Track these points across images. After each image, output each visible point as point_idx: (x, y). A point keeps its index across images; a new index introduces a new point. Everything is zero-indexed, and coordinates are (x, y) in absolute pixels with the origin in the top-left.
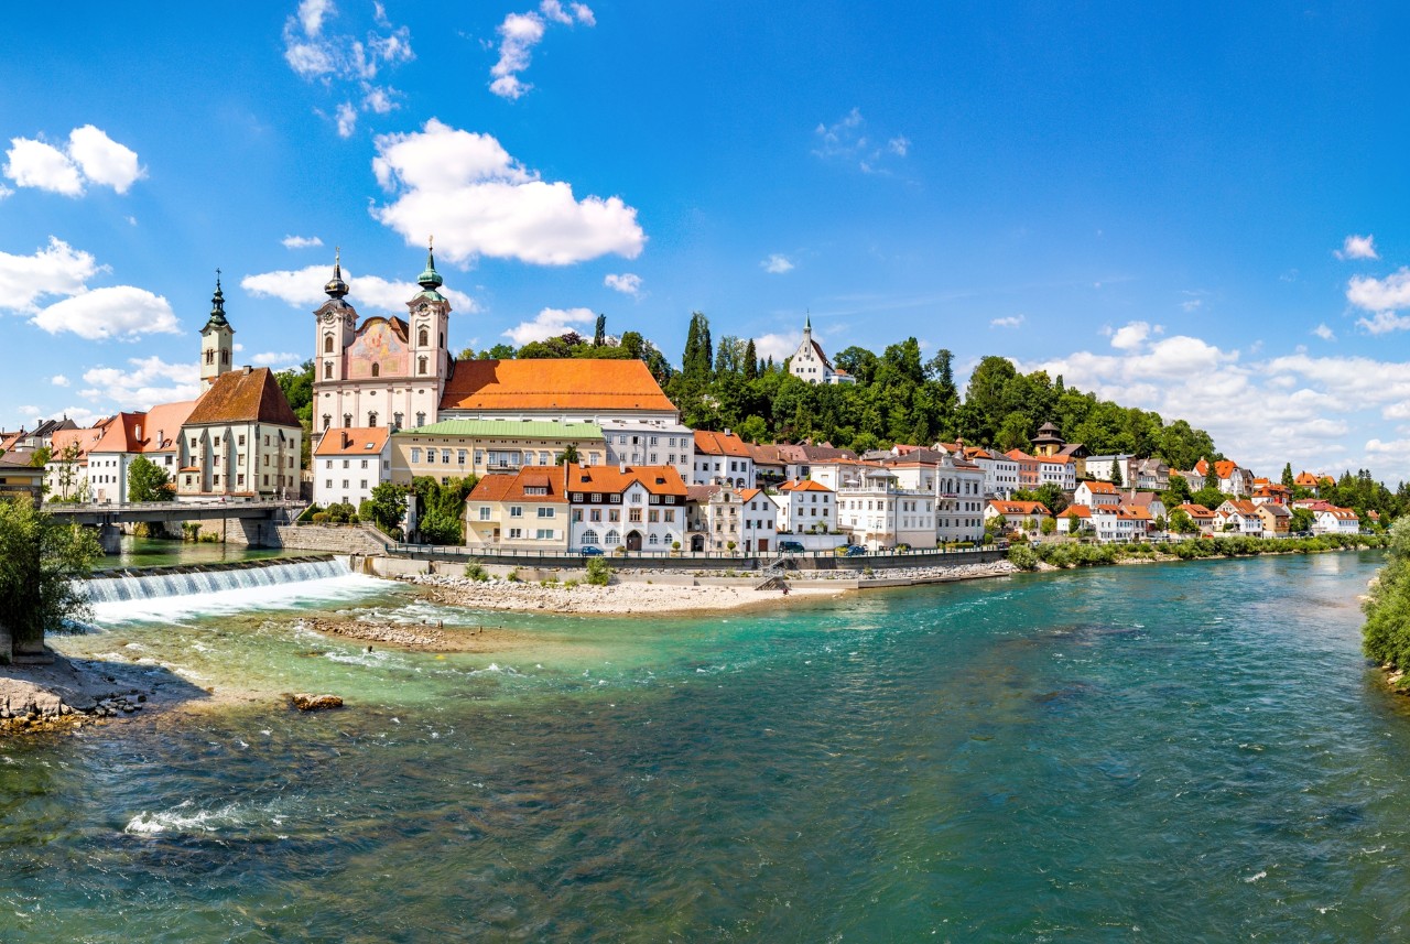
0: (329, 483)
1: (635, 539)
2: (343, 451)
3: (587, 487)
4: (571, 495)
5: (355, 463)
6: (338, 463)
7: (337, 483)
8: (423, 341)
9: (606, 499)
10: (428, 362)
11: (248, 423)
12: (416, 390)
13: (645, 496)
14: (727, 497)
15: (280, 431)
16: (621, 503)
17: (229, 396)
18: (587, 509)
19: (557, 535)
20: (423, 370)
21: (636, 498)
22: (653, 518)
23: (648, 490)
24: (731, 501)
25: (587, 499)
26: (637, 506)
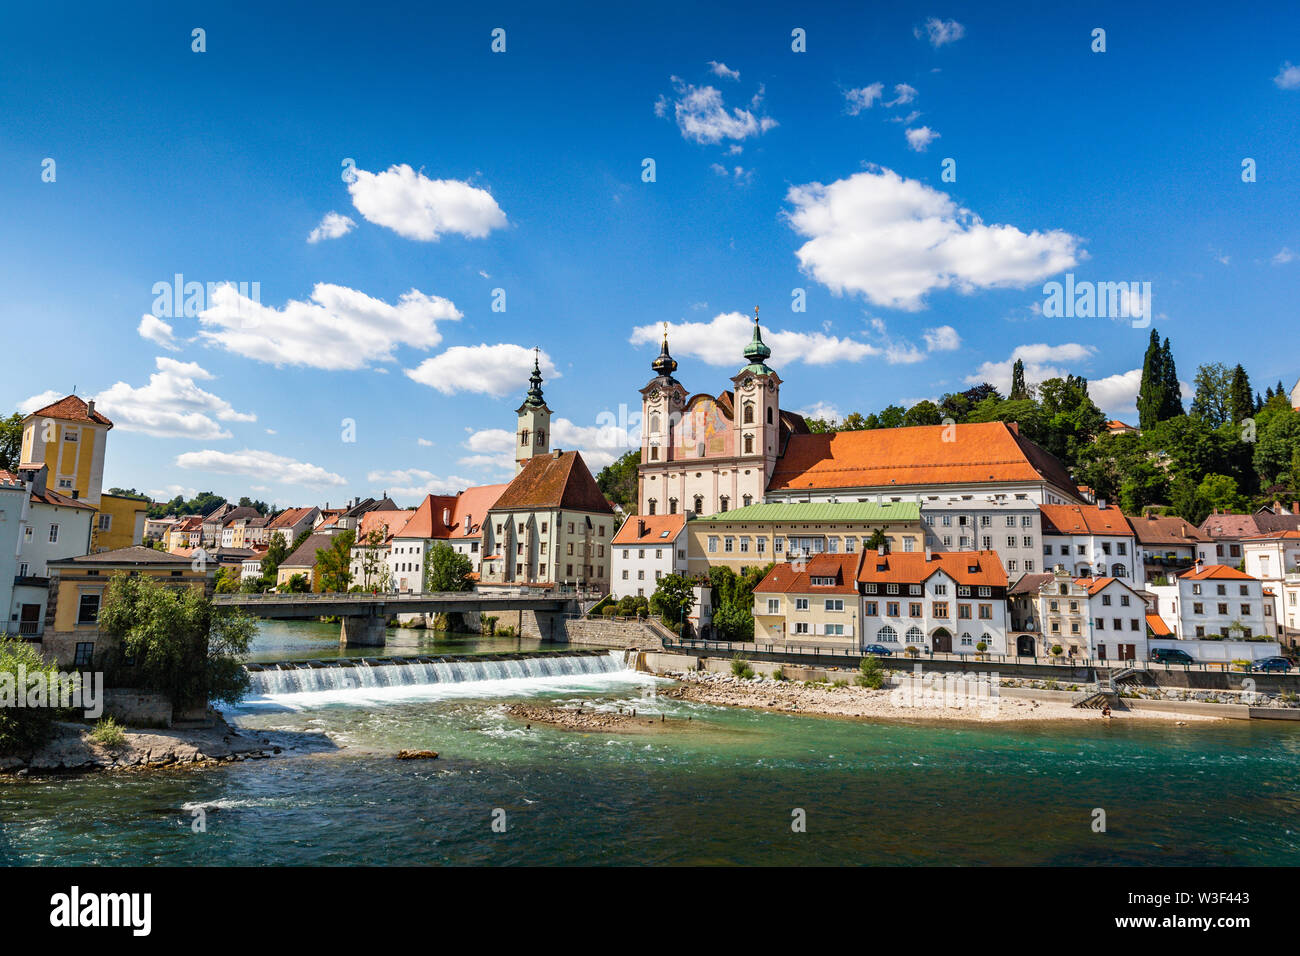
0: (625, 574)
1: (944, 639)
2: (639, 540)
3: (882, 577)
4: (862, 586)
5: (650, 552)
6: (634, 552)
7: (633, 575)
8: (749, 418)
9: (904, 590)
10: (754, 440)
11: (551, 509)
12: (742, 471)
13: (951, 587)
14: (1064, 589)
15: (588, 518)
16: (923, 595)
17: (536, 480)
18: (882, 603)
19: (848, 630)
20: (749, 449)
21: (940, 590)
22: (964, 613)
23: (954, 581)
24: (1070, 593)
25: (882, 589)
26: (941, 598)
